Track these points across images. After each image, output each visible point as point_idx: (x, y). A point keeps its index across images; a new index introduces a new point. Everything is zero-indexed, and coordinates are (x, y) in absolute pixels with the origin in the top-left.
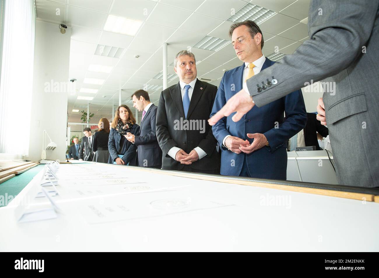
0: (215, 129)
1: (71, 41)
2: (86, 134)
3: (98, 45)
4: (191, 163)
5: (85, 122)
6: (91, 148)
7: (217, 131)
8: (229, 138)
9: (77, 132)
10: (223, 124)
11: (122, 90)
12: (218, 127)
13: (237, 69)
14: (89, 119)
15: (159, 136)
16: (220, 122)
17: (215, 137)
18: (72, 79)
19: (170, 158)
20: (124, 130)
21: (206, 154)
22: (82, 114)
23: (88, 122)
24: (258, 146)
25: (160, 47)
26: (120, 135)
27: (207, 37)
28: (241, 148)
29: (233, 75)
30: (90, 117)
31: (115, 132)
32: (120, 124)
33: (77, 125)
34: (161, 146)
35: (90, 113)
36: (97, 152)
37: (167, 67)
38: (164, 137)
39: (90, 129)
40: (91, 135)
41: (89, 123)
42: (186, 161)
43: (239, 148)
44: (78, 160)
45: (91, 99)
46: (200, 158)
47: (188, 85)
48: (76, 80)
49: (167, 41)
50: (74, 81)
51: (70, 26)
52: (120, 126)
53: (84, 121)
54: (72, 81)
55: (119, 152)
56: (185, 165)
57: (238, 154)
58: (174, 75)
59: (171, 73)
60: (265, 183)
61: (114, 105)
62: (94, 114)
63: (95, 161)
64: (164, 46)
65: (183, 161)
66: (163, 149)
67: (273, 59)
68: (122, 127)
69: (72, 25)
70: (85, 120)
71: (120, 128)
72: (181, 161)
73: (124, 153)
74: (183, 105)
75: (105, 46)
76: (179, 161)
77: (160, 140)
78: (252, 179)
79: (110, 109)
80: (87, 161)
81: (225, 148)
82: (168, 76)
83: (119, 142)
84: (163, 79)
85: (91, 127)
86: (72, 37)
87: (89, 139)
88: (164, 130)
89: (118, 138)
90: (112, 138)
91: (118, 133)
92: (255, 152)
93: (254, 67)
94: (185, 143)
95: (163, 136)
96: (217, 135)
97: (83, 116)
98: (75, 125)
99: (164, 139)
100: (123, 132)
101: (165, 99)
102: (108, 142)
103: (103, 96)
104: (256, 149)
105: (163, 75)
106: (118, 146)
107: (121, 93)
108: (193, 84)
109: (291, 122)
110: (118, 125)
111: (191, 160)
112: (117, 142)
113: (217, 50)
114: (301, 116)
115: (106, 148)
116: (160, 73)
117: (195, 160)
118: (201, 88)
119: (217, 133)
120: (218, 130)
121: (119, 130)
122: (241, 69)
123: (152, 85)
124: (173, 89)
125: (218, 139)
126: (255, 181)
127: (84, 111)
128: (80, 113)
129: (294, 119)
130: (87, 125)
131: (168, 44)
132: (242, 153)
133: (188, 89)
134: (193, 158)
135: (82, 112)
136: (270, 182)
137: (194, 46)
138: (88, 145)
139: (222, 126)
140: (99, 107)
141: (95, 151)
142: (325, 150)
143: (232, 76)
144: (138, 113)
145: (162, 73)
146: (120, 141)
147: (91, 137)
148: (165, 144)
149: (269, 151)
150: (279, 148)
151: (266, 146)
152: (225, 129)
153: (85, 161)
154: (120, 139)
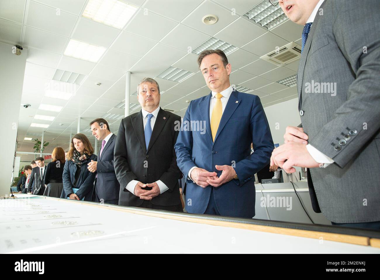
0: (180, 160)
1: (27, 64)
2: (38, 163)
3: (57, 69)
4: (152, 198)
5: (39, 151)
6: (43, 180)
7: (182, 162)
8: (195, 169)
9: (28, 162)
10: (189, 155)
11: (81, 118)
12: (183, 158)
13: (204, 98)
14: (44, 148)
15: (117, 167)
16: (186, 153)
17: (180, 168)
18: (26, 105)
19: (129, 192)
20: (80, 160)
21: (168, 189)
22: (36, 142)
23: (41, 151)
24: (226, 179)
25: (123, 76)
26: (76, 166)
27: (171, 67)
28: (209, 181)
29: (200, 104)
30: (44, 145)
31: (70, 163)
32: (77, 154)
33: (29, 155)
34: (119, 179)
35: (45, 142)
36: (49, 185)
37: (130, 97)
38: (122, 170)
39: (43, 158)
40: (44, 166)
41: (42, 153)
42: (146, 196)
43: (207, 181)
44: (26, 193)
45: (46, 126)
46: (161, 192)
47: (150, 113)
48: (30, 106)
49: (130, 70)
50: (28, 107)
51: (27, 48)
52: (77, 156)
53: (37, 150)
54: (25, 107)
55: (74, 185)
56: (144, 200)
57: (204, 188)
58: (137, 104)
59: (134, 102)
60: (239, 222)
61: (72, 134)
62: (49, 143)
63: (46, 195)
64: (127, 75)
65: (143, 196)
66: (121, 182)
67: (240, 90)
68: (79, 158)
69: (29, 47)
70: (39, 150)
71: (76, 159)
72: (140, 196)
73: (79, 186)
74: (144, 135)
75: (65, 71)
76: (138, 196)
77: (118, 172)
78: (224, 219)
79: (67, 138)
80: (36, 195)
81: (191, 181)
82: (130, 105)
83: (74, 174)
84: (125, 109)
85: (45, 156)
86: (27, 60)
87: (40, 170)
88: (123, 161)
89: (73, 170)
90: (66, 169)
91: (74, 164)
92: (224, 185)
93: (222, 97)
94: (146, 176)
95: (122, 168)
96: (182, 166)
97: (36, 145)
98: (27, 154)
99: (122, 172)
100: (79, 163)
101: (125, 127)
102: (63, 174)
103: (60, 124)
104: (224, 182)
105: (125, 104)
106: (73, 178)
107: (80, 121)
108: (155, 113)
109: (259, 155)
110: (74, 155)
111: (152, 194)
112: (73, 174)
113: (180, 81)
114: (269, 148)
115: (60, 181)
116: (122, 102)
117: (155, 195)
118: (165, 118)
119: (182, 164)
120: (184, 161)
121: (75, 161)
122: (207, 98)
123: (113, 114)
124: (135, 117)
125: (183, 171)
126: (227, 220)
127: (37, 139)
128: (33, 141)
129: (262, 151)
130: (40, 155)
131: (131, 73)
132: (209, 186)
133: (151, 118)
134: (154, 193)
135: (35, 140)
136: (245, 222)
137: (158, 76)
138: (39, 176)
139: (188, 157)
140: (55, 136)
141: (47, 184)
142: (291, 182)
143: (198, 105)
144: (98, 142)
145: (124, 102)
146: (75, 172)
147: (44, 168)
148: (124, 177)
149: (238, 184)
150: (247, 181)
151: (234, 179)
152: (191, 160)
153: (34, 194)
154: (75, 171)
